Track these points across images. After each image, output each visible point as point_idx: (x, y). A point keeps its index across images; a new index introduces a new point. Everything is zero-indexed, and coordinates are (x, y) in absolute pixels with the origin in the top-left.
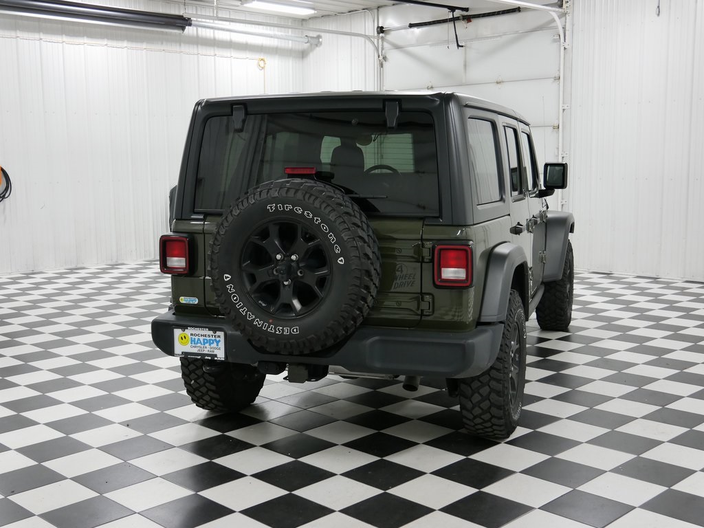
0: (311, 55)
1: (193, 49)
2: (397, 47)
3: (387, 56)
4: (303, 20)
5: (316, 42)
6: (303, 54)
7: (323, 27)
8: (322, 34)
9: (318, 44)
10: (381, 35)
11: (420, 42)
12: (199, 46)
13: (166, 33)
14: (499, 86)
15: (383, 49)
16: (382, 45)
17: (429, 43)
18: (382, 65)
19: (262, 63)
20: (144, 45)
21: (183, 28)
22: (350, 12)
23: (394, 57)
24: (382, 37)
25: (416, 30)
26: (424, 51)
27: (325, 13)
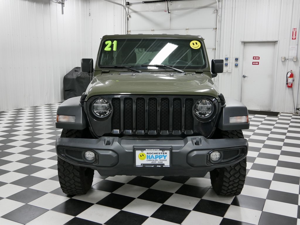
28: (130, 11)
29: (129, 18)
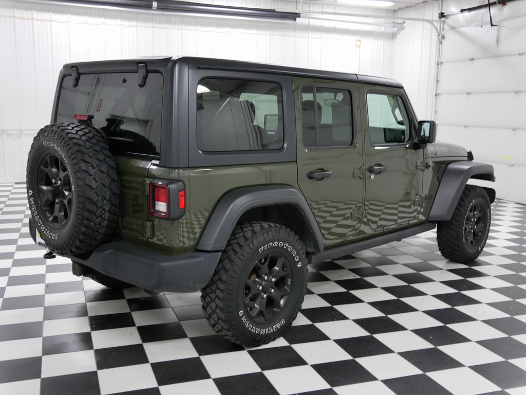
0: (398, 36)
1: (305, 34)
2: (453, 28)
3: (445, 36)
4: (395, 11)
5: (401, 27)
6: (393, 36)
7: (407, 16)
8: (406, 21)
9: (403, 28)
10: (443, 19)
11: (468, 23)
12: (310, 32)
13: (286, 23)
14: (521, 57)
15: (443, 30)
16: (443, 27)
17: (474, 24)
18: (441, 43)
19: (358, 43)
20: (269, 32)
21: (295, 19)
22: (424, 2)
23: (450, 36)
24: (444, 21)
25: (466, 14)
26: (470, 30)
27: (409, 5)
28: (446, 27)
29: (443, 40)
